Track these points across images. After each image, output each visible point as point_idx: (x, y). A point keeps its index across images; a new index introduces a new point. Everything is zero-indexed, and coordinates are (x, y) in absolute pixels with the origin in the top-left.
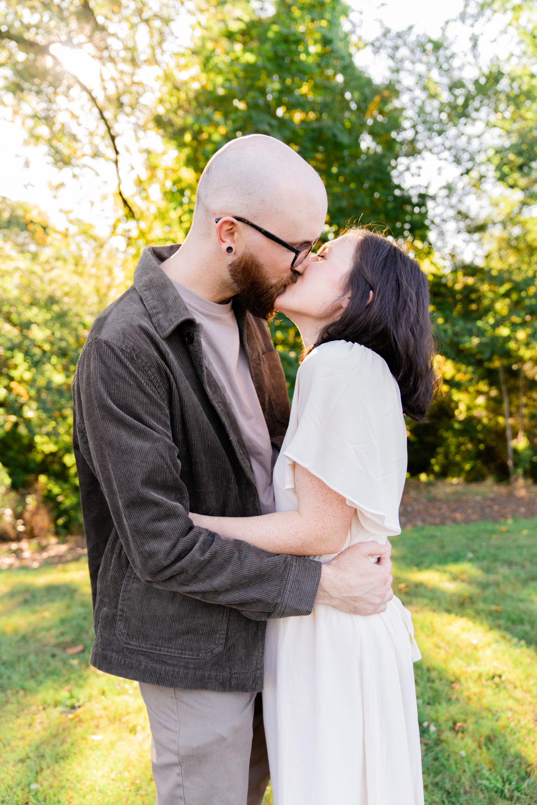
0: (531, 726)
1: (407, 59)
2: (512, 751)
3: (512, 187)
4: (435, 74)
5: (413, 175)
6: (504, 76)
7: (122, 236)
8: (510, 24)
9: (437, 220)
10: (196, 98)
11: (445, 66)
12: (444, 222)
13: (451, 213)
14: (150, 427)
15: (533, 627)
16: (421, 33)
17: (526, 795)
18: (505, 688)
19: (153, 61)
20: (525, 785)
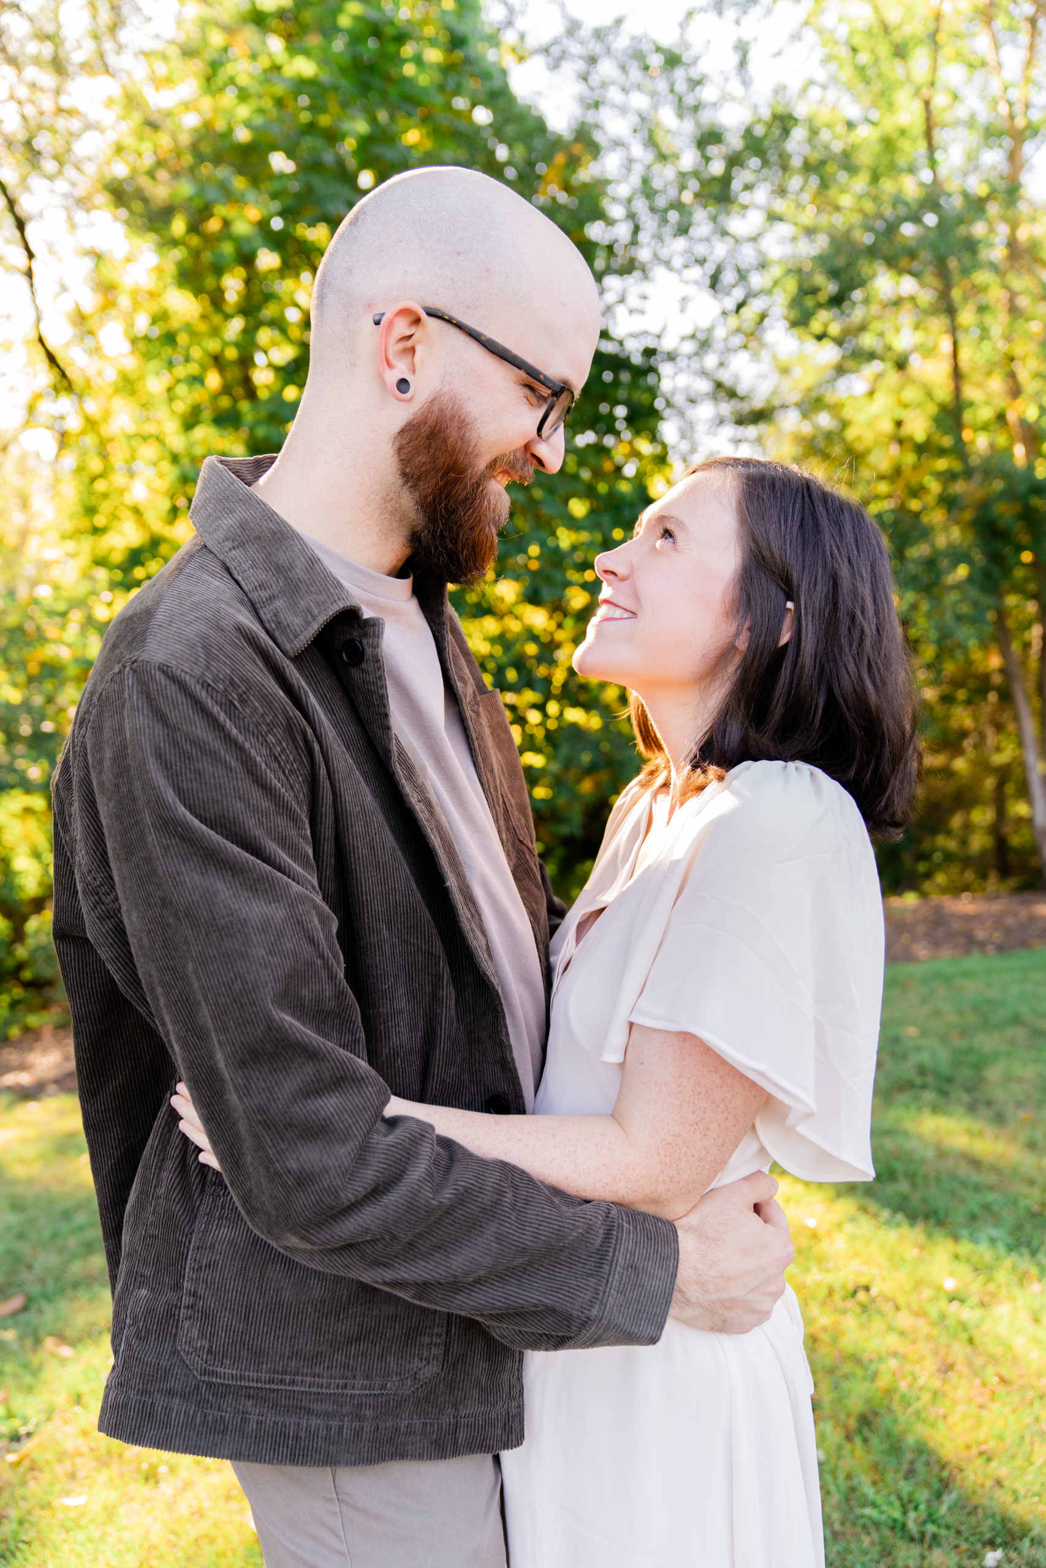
0: (936, 1383)
1: (613, 83)
2: (910, 1440)
3: (820, 338)
4: (667, 116)
5: (631, 312)
6: (799, 124)
7: (48, 428)
8: (806, 23)
9: (679, 400)
10: (195, 148)
11: (689, 100)
12: (692, 405)
13: (704, 386)
14: (280, 869)
15: (914, 1185)
16: (637, 31)
17: (948, 1527)
18: (880, 1313)
19: (100, 65)
20: (943, 1509)
